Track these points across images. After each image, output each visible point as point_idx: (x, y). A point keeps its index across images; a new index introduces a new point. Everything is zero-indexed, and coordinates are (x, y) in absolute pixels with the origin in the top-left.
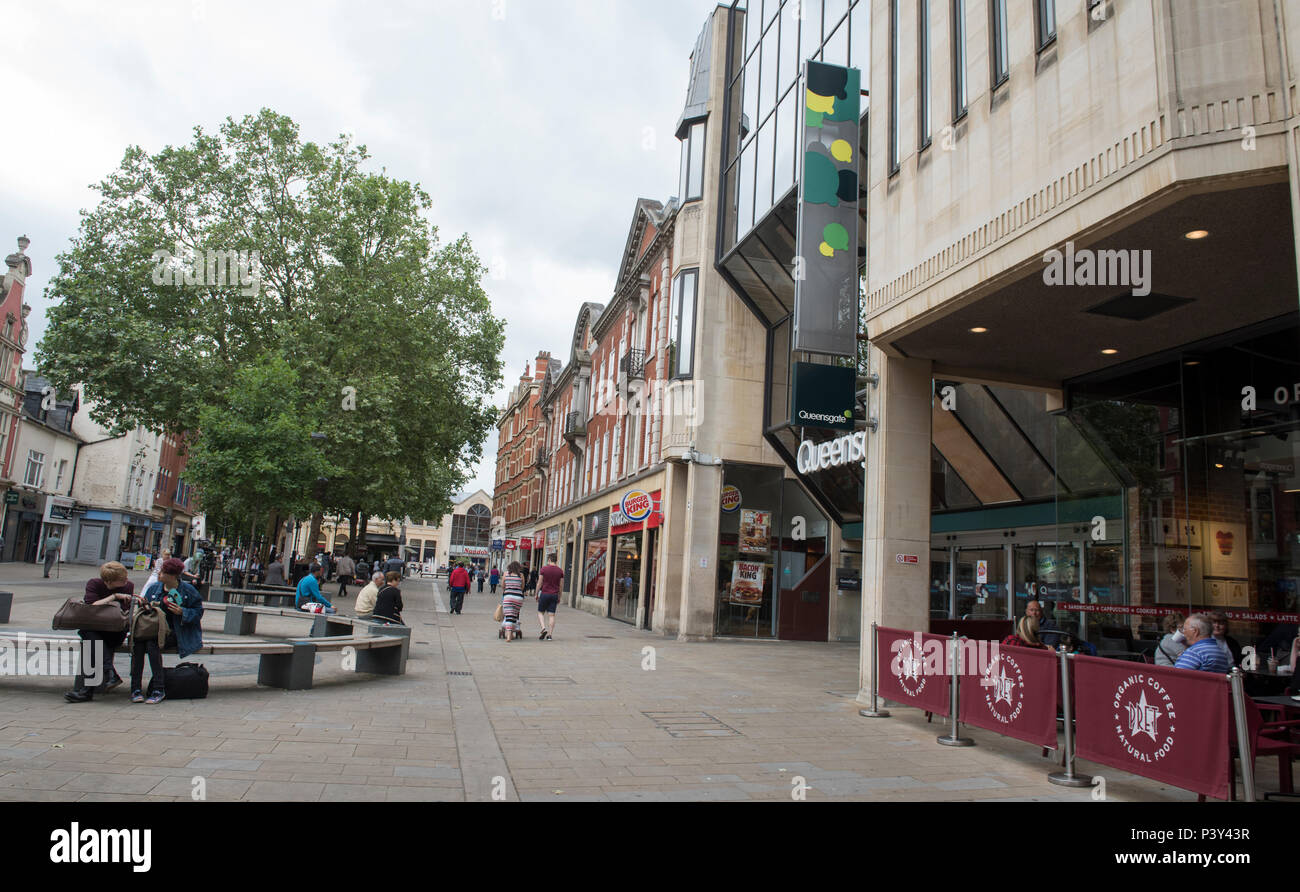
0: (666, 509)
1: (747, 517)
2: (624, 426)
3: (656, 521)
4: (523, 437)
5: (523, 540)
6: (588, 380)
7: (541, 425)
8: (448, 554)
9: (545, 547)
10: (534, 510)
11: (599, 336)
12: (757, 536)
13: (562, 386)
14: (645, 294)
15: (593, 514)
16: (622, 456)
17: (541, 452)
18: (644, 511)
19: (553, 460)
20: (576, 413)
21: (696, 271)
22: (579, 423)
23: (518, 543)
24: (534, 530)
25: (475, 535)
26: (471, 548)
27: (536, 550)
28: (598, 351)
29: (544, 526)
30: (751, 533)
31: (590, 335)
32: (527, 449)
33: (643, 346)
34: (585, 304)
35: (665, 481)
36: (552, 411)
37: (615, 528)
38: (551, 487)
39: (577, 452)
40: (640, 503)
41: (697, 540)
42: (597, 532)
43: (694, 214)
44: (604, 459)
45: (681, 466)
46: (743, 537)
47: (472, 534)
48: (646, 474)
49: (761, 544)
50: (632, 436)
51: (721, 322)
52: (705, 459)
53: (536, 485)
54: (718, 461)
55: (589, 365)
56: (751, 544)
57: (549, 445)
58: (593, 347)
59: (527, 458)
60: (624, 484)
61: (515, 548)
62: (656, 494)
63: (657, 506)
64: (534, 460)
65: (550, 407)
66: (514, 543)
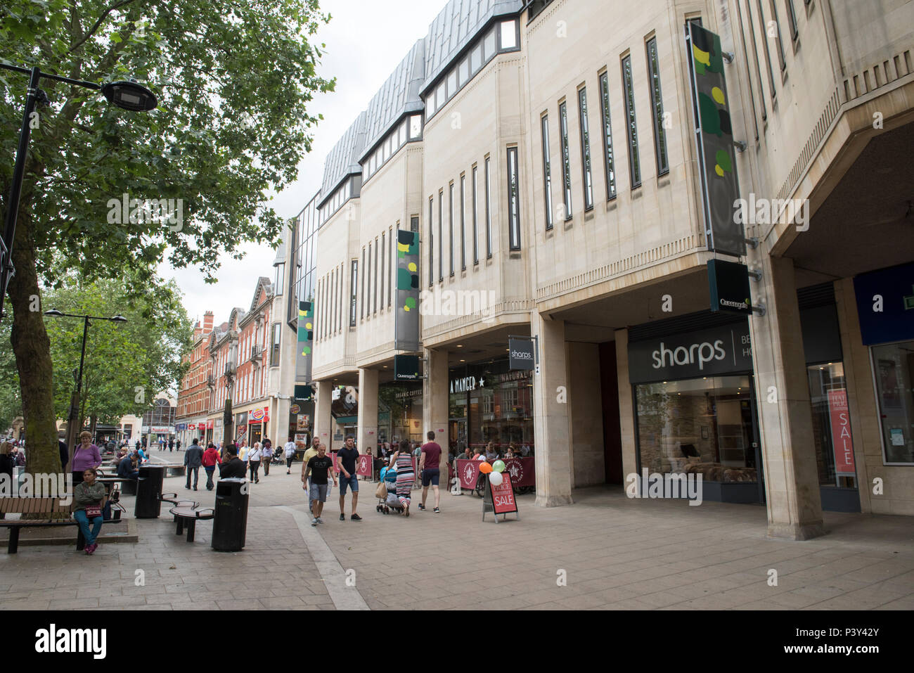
0: (270, 415)
1: (300, 417)
2: (254, 375)
3: (267, 419)
4: (198, 365)
5: (200, 425)
6: (237, 346)
7: (210, 361)
8: (141, 432)
9: (214, 428)
10: (206, 407)
11: (242, 327)
12: (304, 424)
13: (222, 344)
14: (262, 321)
15: (240, 414)
16: (253, 389)
17: (210, 377)
18: (262, 416)
19: (218, 382)
20: (231, 363)
21: (280, 324)
22: (232, 368)
23: (197, 426)
24: (207, 419)
25: (159, 419)
26: (157, 428)
27: (208, 430)
28: (242, 334)
29: (213, 417)
30: (302, 423)
31: (237, 325)
32: (201, 373)
33: (262, 343)
34: (234, 309)
35: (269, 404)
36: (216, 355)
37: (250, 421)
38: (217, 396)
39: (230, 380)
40: (259, 413)
41: (281, 427)
42: (242, 422)
43: (279, 301)
44: (245, 387)
45: (275, 400)
46: (298, 425)
47: (157, 418)
48: (263, 399)
49: (305, 427)
50: (258, 381)
51: (289, 345)
52: (284, 397)
53: (207, 394)
54: (289, 397)
55: (238, 339)
56: (302, 427)
57: (214, 374)
58: (239, 331)
59: (201, 377)
60: (255, 401)
61: (195, 429)
62: (266, 409)
63: (267, 414)
64: (206, 379)
65: (215, 353)
66: (194, 426)
